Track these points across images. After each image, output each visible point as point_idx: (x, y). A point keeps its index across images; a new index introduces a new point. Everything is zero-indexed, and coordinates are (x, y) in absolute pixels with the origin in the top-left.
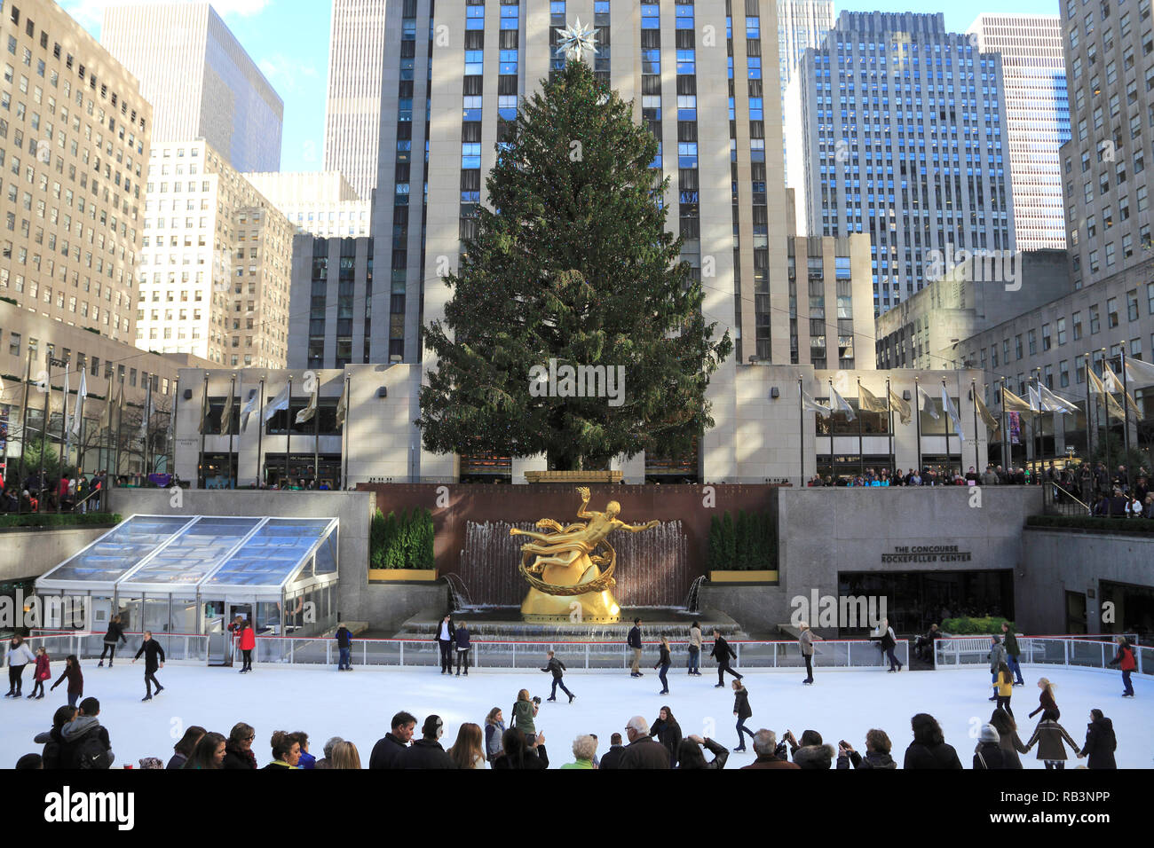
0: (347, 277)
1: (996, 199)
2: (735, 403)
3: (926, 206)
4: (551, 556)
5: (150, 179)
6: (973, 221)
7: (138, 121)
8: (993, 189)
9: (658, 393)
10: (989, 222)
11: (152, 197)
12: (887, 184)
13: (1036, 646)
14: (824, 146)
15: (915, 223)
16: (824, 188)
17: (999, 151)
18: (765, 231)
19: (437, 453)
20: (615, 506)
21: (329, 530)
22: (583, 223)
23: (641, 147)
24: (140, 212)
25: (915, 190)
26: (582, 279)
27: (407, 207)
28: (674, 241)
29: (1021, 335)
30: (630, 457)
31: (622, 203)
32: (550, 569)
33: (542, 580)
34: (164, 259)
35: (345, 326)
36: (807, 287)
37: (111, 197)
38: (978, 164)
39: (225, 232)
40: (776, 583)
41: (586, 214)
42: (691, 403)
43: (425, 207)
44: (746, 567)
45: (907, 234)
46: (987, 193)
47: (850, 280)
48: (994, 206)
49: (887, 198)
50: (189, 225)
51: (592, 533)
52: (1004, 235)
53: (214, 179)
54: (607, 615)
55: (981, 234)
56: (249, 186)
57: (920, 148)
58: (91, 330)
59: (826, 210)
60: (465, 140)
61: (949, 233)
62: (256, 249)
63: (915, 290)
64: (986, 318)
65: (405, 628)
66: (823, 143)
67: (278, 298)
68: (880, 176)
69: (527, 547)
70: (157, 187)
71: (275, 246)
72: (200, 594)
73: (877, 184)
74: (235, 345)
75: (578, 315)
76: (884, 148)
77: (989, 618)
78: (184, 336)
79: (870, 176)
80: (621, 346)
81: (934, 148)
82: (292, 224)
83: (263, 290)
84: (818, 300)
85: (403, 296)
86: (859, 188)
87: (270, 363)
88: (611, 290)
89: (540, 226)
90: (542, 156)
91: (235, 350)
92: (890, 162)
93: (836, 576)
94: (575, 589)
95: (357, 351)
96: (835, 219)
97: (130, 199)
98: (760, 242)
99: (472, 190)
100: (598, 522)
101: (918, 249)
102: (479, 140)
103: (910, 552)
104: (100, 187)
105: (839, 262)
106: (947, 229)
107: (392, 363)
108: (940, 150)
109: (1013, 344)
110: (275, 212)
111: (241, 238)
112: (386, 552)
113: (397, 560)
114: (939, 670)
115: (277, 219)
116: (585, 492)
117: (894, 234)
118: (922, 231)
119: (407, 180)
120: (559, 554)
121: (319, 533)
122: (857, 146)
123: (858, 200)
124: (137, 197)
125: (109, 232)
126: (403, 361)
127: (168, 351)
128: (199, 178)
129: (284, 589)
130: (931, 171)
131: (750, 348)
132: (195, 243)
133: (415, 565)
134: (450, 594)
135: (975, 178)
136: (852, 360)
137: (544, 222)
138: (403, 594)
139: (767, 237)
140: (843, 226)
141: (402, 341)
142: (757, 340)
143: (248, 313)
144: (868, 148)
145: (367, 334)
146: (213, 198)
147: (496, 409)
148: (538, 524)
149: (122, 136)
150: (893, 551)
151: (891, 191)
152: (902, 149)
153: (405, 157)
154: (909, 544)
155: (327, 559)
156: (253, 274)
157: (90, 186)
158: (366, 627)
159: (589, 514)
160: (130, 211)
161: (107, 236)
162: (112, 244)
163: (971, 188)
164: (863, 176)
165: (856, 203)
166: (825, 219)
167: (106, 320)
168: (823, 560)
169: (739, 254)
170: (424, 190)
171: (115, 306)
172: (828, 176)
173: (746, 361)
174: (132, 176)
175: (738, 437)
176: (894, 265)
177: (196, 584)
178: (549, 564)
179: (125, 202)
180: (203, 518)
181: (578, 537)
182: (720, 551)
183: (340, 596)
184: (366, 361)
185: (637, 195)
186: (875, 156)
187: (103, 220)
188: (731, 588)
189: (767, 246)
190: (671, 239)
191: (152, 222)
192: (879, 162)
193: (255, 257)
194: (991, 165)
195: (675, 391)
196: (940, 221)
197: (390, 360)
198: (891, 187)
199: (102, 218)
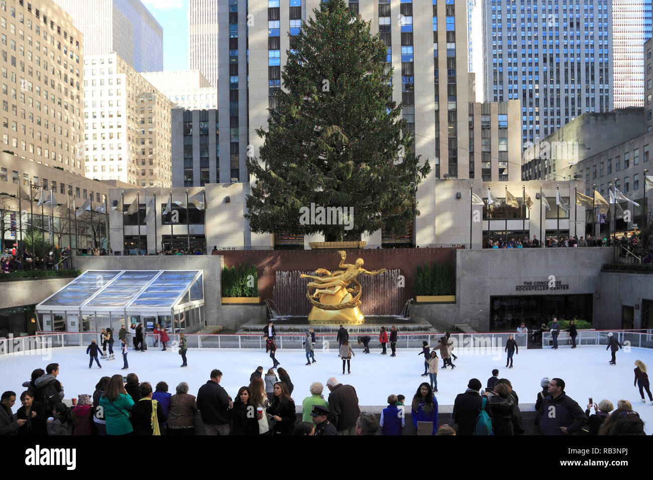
0: (205, 133)
1: (602, 77)
2: (434, 202)
3: (558, 82)
4: (325, 289)
5: (85, 78)
6: (587, 90)
7: (74, 43)
8: (601, 71)
9: (386, 197)
10: (597, 91)
11: (87, 89)
12: (534, 69)
13: (602, 335)
14: (496, 46)
15: (551, 93)
16: (495, 72)
17: (606, 46)
18: (455, 100)
19: (259, 233)
20: (360, 261)
21: (198, 277)
22: (340, 98)
23: (376, 49)
24: (81, 98)
25: (552, 72)
26: (340, 131)
27: (238, 90)
28: (397, 107)
29: (611, 159)
30: (371, 234)
31: (363, 85)
32: (324, 296)
33: (319, 302)
34: (98, 126)
35: (204, 162)
36: (481, 133)
37: (63, 90)
38: (593, 55)
39: (133, 109)
40: (454, 303)
41: (342, 92)
42: (406, 202)
43: (248, 90)
44: (437, 294)
45: (546, 100)
46: (597, 72)
47: (507, 128)
48: (601, 81)
49: (535, 78)
50: (110, 105)
51: (347, 276)
52: (606, 99)
53: (123, 77)
54: (356, 320)
55: (592, 98)
56: (145, 80)
57: (556, 45)
58: (58, 168)
59: (496, 86)
60: (270, 49)
61: (572, 98)
62: (151, 118)
63: (549, 133)
64: (591, 149)
65: (242, 328)
66: (495, 44)
67: (166, 147)
68: (530, 64)
69: (311, 284)
70: (90, 83)
71: (163, 116)
72: (127, 312)
73: (528, 69)
74: (143, 174)
75: (338, 152)
76: (533, 47)
77: (576, 320)
78: (113, 170)
79: (524, 64)
80: (363, 170)
81: (565, 45)
82: (172, 103)
83: (157, 142)
84: (487, 140)
85: (237, 144)
86: (517, 72)
87: (164, 184)
88: (357, 137)
89: (314, 100)
90: (315, 57)
91: (143, 177)
92: (537, 55)
93: (489, 298)
94: (338, 306)
95: (213, 177)
96: (501, 91)
97: (75, 91)
98: (452, 106)
99: (276, 79)
100: (351, 270)
101: (552, 108)
102: (278, 48)
103: (533, 284)
104: (56, 84)
105: (501, 118)
106: (571, 96)
107: (233, 183)
108: (569, 46)
109: (606, 164)
110: (161, 96)
111: (142, 112)
112: (231, 288)
113: (237, 292)
114: (545, 348)
115: (163, 100)
116: (343, 253)
117: (537, 100)
118: (555, 97)
119: (236, 74)
120: (329, 288)
121: (192, 278)
122: (516, 46)
123: (516, 79)
124: (78, 88)
125: (64, 110)
126: (239, 181)
127: (104, 179)
128: (115, 76)
129: (172, 309)
130: (563, 60)
131: (445, 170)
132: (115, 115)
133: (247, 295)
134: (268, 310)
135: (590, 64)
136: (507, 176)
137: (316, 98)
138: (241, 311)
139: (456, 103)
140: (506, 95)
141: (238, 170)
142: (449, 165)
143: (150, 156)
144: (524, 47)
145: (218, 167)
146: (124, 88)
147: (290, 208)
148: (317, 271)
149: (66, 52)
150: (523, 284)
151: (537, 73)
152: (545, 46)
153: (235, 60)
154: (532, 280)
155: (197, 292)
156: (151, 133)
157: (49, 83)
158: (221, 328)
159: (346, 265)
160: (75, 97)
161: (63, 113)
162: (66, 117)
163: (587, 70)
164: (520, 64)
165: (515, 81)
166: (495, 91)
167: (67, 162)
168: (482, 289)
169: (439, 114)
170: (247, 80)
171: (72, 154)
172: (498, 65)
173: (442, 177)
174: (75, 77)
175: (437, 221)
176: (537, 118)
177: (124, 307)
178: (324, 293)
179: (72, 92)
180: (126, 272)
181: (339, 279)
182: (422, 284)
183: (206, 312)
184: (218, 182)
185: (373, 79)
186: (528, 51)
187: (60, 103)
188: (428, 306)
189: (456, 109)
190: (395, 105)
191: (89, 104)
192: (530, 55)
193: (151, 123)
194: (601, 55)
195: (396, 195)
196: (567, 91)
197: (231, 181)
198: (537, 70)
199: (59, 103)
